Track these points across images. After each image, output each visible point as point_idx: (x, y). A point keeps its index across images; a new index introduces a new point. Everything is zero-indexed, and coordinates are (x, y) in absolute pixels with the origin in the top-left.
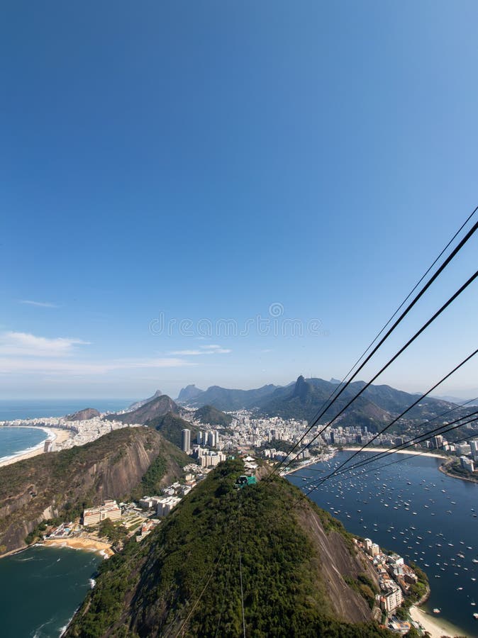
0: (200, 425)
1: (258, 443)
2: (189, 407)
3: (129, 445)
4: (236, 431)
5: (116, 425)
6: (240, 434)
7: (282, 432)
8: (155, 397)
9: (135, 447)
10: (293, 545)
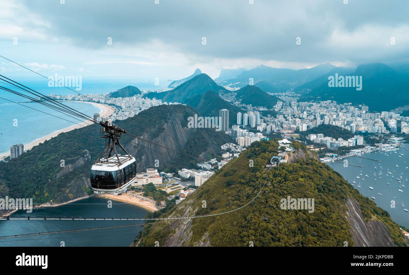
0: (241, 106)
1: (304, 128)
2: (231, 87)
3: (166, 122)
4: (281, 114)
5: (156, 102)
6: (284, 117)
7: (335, 116)
8: (195, 75)
9: (172, 123)
10: (320, 223)
